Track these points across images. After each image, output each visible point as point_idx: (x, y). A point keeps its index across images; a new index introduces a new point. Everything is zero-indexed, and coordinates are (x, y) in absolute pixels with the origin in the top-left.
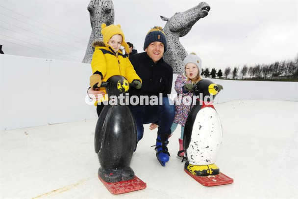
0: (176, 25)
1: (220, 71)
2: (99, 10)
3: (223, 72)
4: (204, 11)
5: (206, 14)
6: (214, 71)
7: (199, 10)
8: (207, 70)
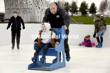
1: (93, 5)
6: (84, 5)
8: (74, 4)
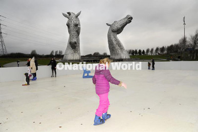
0: (115, 28)
2: (72, 25)
3: (145, 51)
4: (129, 20)
5: (130, 21)
6: (140, 51)
7: (126, 19)
